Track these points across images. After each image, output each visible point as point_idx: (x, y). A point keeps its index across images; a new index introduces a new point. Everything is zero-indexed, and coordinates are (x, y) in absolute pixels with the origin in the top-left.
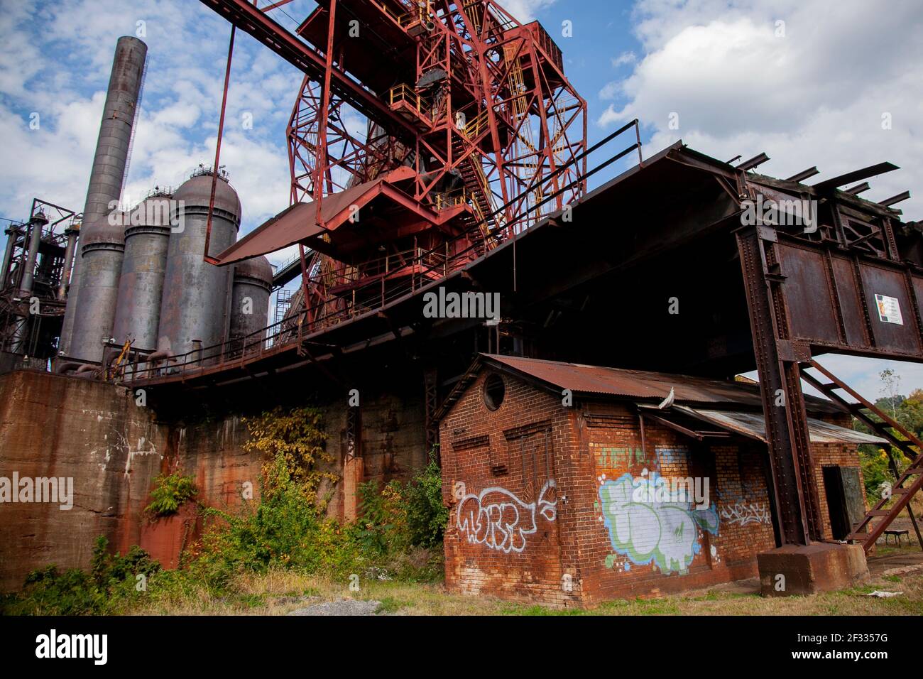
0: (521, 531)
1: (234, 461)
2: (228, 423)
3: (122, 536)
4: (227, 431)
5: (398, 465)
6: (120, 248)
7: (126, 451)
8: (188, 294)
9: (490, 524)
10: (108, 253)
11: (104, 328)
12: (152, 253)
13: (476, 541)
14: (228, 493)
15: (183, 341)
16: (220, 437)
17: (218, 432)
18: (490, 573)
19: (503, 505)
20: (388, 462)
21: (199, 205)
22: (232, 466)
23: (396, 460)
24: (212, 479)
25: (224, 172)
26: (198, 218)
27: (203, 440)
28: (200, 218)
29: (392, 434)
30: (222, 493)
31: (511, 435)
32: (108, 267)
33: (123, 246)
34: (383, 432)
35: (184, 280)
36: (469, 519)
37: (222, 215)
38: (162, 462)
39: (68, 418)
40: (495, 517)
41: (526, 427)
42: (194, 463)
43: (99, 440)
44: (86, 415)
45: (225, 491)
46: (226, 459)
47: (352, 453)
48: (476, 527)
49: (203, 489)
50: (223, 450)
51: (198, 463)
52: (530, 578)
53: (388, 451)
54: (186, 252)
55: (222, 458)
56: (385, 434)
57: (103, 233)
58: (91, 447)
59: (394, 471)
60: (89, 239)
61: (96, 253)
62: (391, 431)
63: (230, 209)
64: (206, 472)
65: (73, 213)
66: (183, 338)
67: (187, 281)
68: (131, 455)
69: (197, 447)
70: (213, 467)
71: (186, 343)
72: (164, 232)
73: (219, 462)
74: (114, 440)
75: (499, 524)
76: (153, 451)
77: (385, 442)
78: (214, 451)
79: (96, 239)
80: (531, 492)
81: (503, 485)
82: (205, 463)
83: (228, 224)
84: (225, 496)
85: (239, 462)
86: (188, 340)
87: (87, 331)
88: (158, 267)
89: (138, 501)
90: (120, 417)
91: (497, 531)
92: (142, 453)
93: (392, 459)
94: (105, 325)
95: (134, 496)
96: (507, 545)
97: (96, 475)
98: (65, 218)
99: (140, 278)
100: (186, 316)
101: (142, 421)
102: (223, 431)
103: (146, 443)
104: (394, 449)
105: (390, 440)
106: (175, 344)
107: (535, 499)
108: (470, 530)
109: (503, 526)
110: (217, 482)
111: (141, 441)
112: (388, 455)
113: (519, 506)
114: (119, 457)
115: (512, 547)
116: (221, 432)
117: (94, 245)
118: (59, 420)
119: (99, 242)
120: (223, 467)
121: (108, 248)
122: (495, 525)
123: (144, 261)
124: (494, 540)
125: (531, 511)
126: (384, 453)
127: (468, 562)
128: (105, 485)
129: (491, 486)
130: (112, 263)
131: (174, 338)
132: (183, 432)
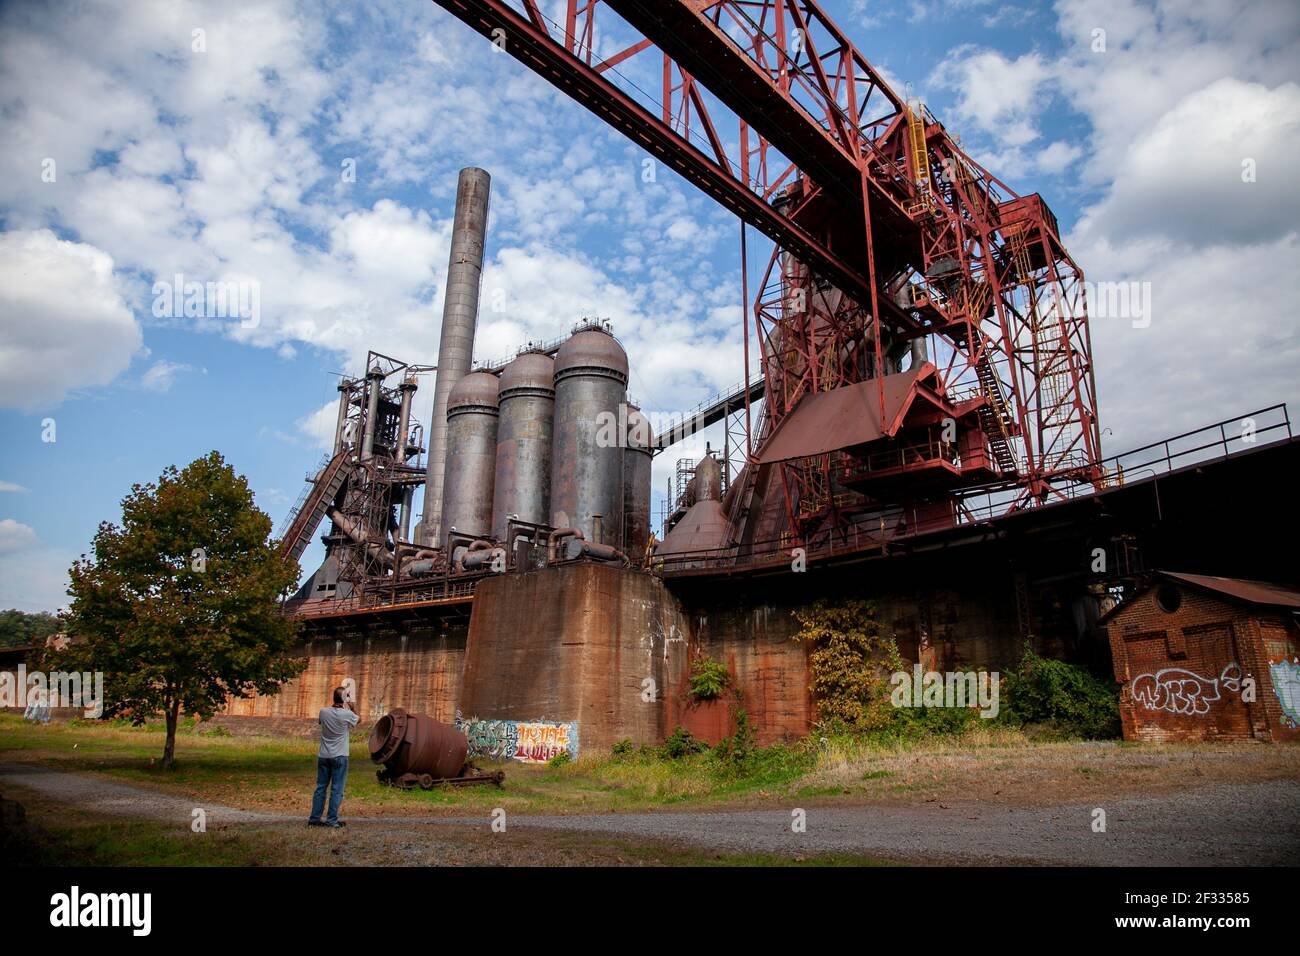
0: (1204, 698)
1: (769, 649)
2: (758, 613)
3: (666, 716)
4: (758, 621)
5: (959, 654)
6: (494, 411)
7: (663, 637)
8: (584, 465)
9: (1170, 697)
10: (477, 416)
11: (478, 500)
12: (533, 418)
13: (1154, 707)
14: (765, 679)
15: (582, 517)
16: (749, 625)
17: (747, 621)
18: (1171, 730)
19: (1183, 681)
20: (948, 652)
21: (589, 365)
22: (767, 653)
23: (958, 650)
24: (744, 666)
25: (608, 325)
26: (589, 380)
27: (730, 627)
28: (593, 380)
29: (950, 626)
30: (758, 679)
31: (1187, 631)
32: (479, 433)
33: (497, 410)
34: (940, 623)
35: (578, 449)
36: (1146, 692)
37: (613, 376)
38: (688, 649)
39: (624, 607)
40: (1175, 688)
41: (1207, 626)
42: (721, 650)
43: (645, 627)
44: (635, 604)
45: (761, 677)
46: (758, 647)
47: (926, 643)
48: (1154, 698)
49: (734, 677)
50: (755, 638)
51: (725, 650)
52: (1216, 731)
53: (948, 641)
54: (578, 418)
55: (755, 647)
56: (944, 626)
57: (470, 394)
58: (640, 635)
59: (956, 660)
60: (456, 401)
61: (465, 416)
62: (951, 623)
63: (620, 369)
64: (736, 659)
65: (405, 365)
66: (582, 513)
67: (581, 451)
68: (667, 641)
69: (722, 635)
70: (744, 655)
71: (585, 518)
72: (548, 395)
73: (751, 650)
74: (655, 628)
75: (1179, 694)
76: (681, 638)
77: (944, 633)
78: (744, 638)
79: (464, 401)
80: (1213, 671)
81: (1182, 667)
82: (735, 650)
83: (619, 385)
84: (762, 682)
85: (775, 650)
86: (587, 515)
87: (461, 503)
88: (540, 433)
89: (675, 685)
90: (656, 606)
91: (1177, 699)
92: (673, 640)
93: (952, 648)
94: (479, 496)
95: (672, 681)
96: (1190, 709)
97: (645, 660)
98: (394, 371)
99: (522, 446)
100: (583, 488)
101: (671, 609)
102: (753, 619)
103: (676, 631)
104: (955, 640)
105: (949, 632)
106: (574, 519)
107: (1218, 676)
108: (1147, 698)
109: (1185, 696)
110: (750, 668)
111: (673, 628)
112: (948, 645)
113: (1199, 681)
114: (659, 643)
115: (1195, 710)
116: (750, 622)
117: (462, 407)
118: (619, 608)
119: (467, 404)
120: (756, 655)
121: (477, 410)
122: (1175, 696)
123: (524, 426)
124: (1174, 706)
125: (1213, 685)
126: (944, 643)
127: (1148, 723)
128: (652, 669)
129: (1168, 668)
130: (482, 428)
131: (572, 513)
132: (703, 621)
